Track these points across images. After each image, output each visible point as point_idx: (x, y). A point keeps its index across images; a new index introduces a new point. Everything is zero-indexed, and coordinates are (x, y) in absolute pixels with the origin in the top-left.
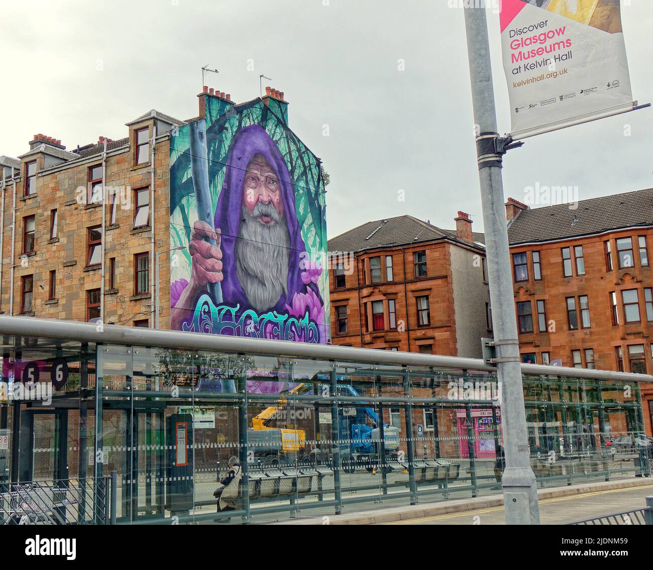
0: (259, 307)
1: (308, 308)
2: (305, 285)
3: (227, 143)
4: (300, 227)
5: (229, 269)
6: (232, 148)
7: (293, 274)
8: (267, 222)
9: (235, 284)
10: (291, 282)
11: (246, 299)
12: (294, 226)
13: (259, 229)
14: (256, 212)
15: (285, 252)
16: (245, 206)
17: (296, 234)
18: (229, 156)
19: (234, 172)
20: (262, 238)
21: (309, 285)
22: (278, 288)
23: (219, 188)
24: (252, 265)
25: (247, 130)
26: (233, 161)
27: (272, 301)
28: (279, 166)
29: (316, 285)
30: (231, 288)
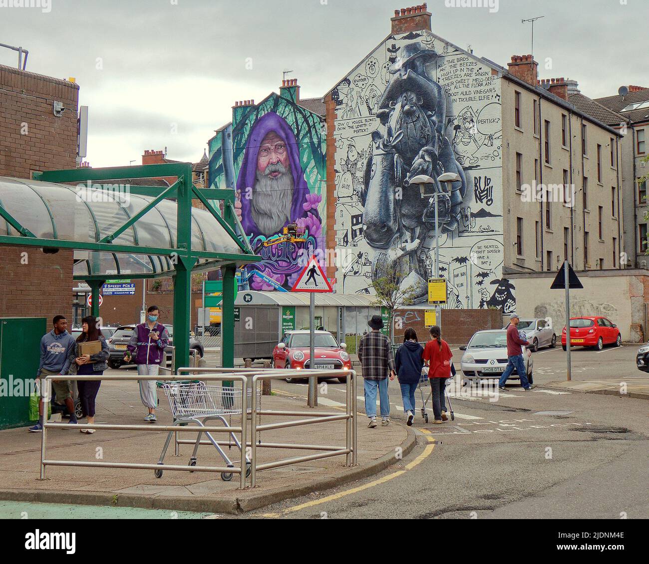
0: (267, 232)
1: (308, 227)
2: (306, 212)
3: (247, 133)
4: (303, 171)
5: (246, 213)
6: (249, 136)
7: (296, 206)
8: (276, 176)
9: (250, 221)
10: (294, 211)
11: (258, 229)
12: (297, 173)
13: (269, 182)
14: (267, 172)
15: (289, 192)
16: (259, 170)
17: (300, 177)
18: (248, 141)
19: (251, 151)
20: (271, 188)
21: (309, 211)
22: (283, 218)
23: (240, 164)
24: (263, 207)
25: (262, 119)
26: (251, 143)
27: (277, 227)
28: (287, 135)
29: (316, 210)
30: (247, 224)
